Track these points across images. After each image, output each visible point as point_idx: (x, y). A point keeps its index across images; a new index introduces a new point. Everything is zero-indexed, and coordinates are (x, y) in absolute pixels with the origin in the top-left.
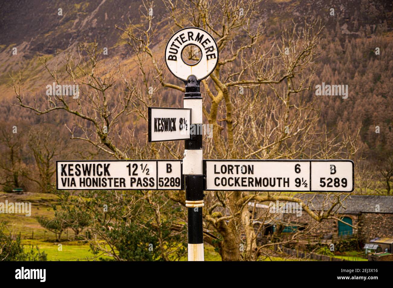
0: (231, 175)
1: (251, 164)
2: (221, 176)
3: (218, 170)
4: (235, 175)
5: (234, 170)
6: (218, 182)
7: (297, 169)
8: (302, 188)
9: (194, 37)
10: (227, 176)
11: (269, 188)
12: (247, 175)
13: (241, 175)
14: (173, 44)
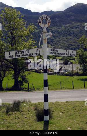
0: (53, 52)
1: (57, 49)
2: (51, 52)
3: (51, 50)
4: (54, 52)
5: (54, 51)
6: (50, 53)
7: (66, 52)
8: (67, 56)
9: (45, 17)
10: (52, 52)
11: (61, 55)
12: (56, 52)
13: (55, 52)
14: (40, 19)
